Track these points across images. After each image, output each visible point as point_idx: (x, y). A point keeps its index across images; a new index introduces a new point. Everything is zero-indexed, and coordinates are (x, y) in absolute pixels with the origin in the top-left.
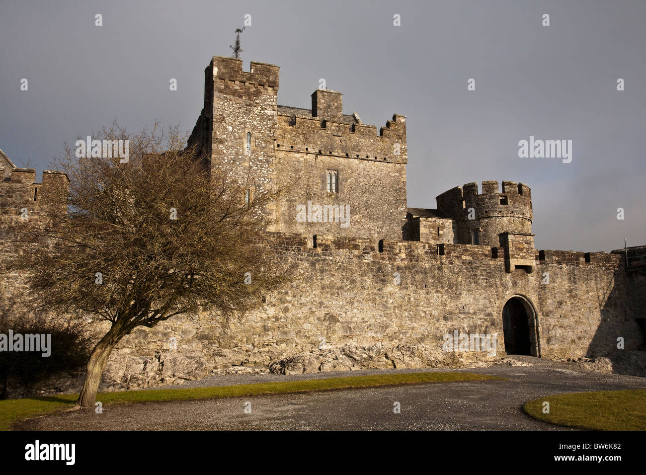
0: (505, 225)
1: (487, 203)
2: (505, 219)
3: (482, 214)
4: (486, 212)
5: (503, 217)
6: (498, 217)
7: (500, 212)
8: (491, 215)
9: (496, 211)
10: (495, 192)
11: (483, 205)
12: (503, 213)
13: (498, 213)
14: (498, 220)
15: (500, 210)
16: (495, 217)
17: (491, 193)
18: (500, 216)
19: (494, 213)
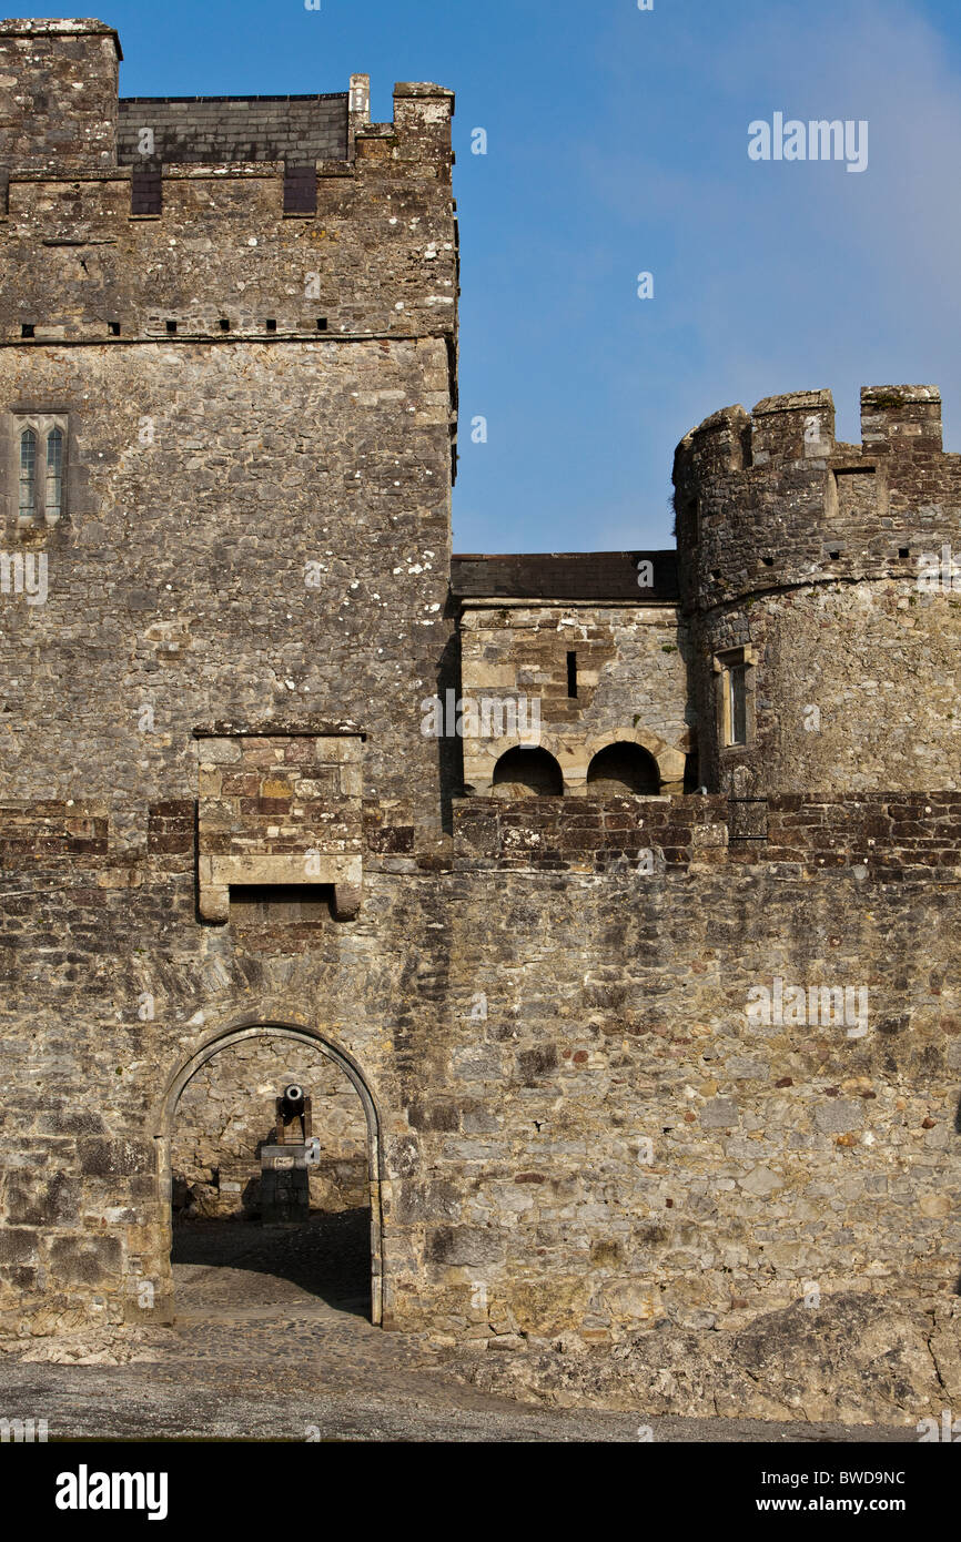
0: (860, 625)
1: (770, 513)
2: (863, 592)
3: (751, 575)
4: (769, 562)
5: (853, 582)
6: (825, 583)
7: (835, 556)
8: (788, 576)
9: (813, 553)
10: (807, 455)
11: (754, 528)
12: (849, 563)
13: (824, 567)
14: (824, 599)
15: (833, 546)
16: (807, 584)
17: (789, 458)
18: (836, 580)
19: (805, 566)
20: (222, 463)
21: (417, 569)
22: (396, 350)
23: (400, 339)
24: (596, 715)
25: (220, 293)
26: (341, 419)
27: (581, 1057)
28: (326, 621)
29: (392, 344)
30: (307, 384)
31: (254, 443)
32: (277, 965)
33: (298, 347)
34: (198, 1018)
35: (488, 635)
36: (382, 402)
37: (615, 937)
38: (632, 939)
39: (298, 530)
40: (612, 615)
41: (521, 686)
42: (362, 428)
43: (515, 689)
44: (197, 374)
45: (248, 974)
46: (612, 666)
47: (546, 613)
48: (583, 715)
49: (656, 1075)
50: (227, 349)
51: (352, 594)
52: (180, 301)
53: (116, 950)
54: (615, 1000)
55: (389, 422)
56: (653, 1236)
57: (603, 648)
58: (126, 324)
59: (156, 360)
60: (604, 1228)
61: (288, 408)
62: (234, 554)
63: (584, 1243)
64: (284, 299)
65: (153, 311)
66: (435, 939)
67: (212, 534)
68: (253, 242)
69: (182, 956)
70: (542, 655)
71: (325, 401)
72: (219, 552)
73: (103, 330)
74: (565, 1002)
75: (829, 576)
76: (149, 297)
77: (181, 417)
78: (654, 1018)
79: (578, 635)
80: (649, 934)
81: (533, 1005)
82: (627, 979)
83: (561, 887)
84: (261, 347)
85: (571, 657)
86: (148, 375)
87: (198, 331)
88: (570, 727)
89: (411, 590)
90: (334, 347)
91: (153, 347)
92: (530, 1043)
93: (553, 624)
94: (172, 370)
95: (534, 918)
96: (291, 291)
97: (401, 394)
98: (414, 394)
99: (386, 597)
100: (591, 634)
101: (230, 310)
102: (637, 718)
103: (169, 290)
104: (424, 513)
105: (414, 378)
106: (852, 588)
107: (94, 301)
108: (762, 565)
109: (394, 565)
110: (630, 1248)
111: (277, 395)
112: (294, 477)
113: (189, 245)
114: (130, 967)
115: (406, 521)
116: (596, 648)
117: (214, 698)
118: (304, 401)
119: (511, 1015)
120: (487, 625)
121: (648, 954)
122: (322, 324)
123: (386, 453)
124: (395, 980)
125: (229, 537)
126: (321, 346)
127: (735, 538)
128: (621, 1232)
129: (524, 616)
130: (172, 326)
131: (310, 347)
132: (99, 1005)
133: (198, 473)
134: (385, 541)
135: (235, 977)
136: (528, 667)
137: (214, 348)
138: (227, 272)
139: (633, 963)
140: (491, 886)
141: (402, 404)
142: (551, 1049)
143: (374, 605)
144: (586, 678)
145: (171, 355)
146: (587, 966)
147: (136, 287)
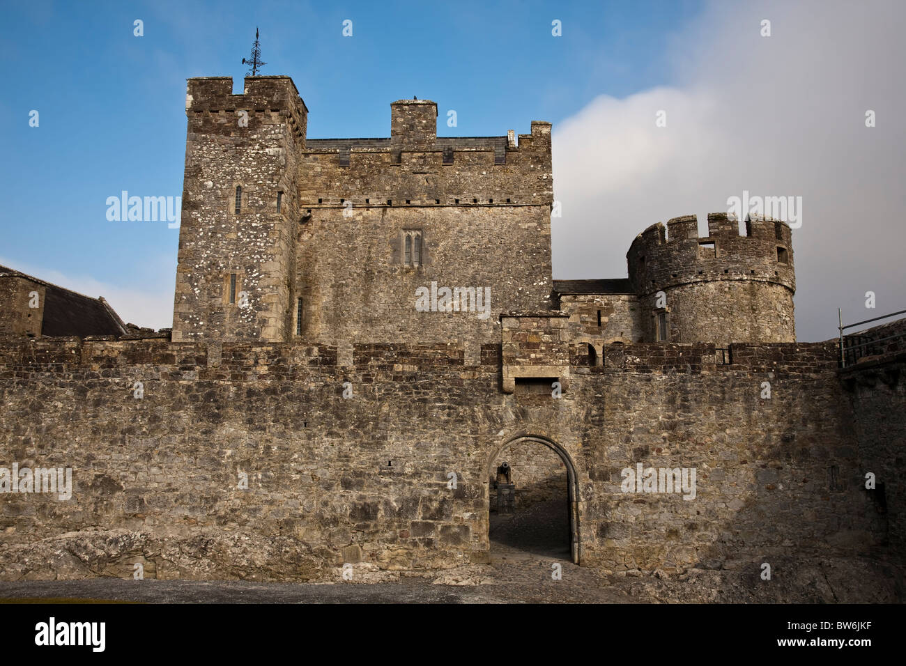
0: (710, 297)
1: (675, 258)
2: (711, 286)
3: (668, 281)
4: (675, 276)
5: (707, 282)
6: (697, 283)
7: (700, 273)
8: (683, 281)
9: (692, 272)
10: (689, 237)
11: (669, 264)
12: (706, 275)
13: (697, 277)
14: (696, 288)
15: (700, 269)
16: (690, 283)
17: (682, 239)
18: (701, 281)
19: (689, 276)
20: (474, 247)
21: (542, 283)
22: (534, 209)
23: (535, 206)
24: (608, 332)
25: (473, 190)
26: (515, 233)
27: (659, 450)
28: (511, 301)
29: (532, 207)
30: (503, 221)
31: (486, 240)
32: (534, 411)
33: (500, 208)
34: (502, 433)
35: (570, 304)
36: (529, 227)
37: (671, 401)
38: (679, 402)
39: (500, 270)
40: (613, 297)
41: (581, 322)
42: (522, 236)
43: (579, 323)
44: (465, 217)
45: (522, 415)
46: (613, 315)
47: (590, 297)
48: (603, 332)
49: (690, 458)
50: (476, 209)
51: (519, 292)
52: (460, 193)
53: (468, 405)
54: (672, 427)
55: (531, 234)
56: (692, 527)
57: (610, 309)
58: (442, 200)
59: (452, 212)
60: (671, 523)
61: (497, 229)
62: (479, 278)
63: (663, 529)
64: (495, 192)
65: (451, 196)
66: (599, 401)
67: (471, 271)
68: (484, 173)
69: (494, 407)
70: (589, 311)
71: (509, 226)
72: (474, 277)
73: (434, 202)
74: (652, 427)
75: (699, 280)
76: (449, 191)
77: (460, 231)
78: (689, 435)
79: (601, 304)
80: (686, 400)
81: (638, 429)
82: (677, 418)
83: (649, 380)
84: (488, 208)
85: (599, 312)
86: (449, 218)
87: (466, 203)
88: (599, 336)
89: (540, 290)
90: (512, 208)
91: (451, 208)
92: (638, 444)
93: (592, 301)
94: (458, 216)
95: (638, 393)
96: (497, 190)
97: (536, 224)
98: (540, 224)
99: (531, 293)
100: (606, 304)
101: (477, 196)
102: (622, 333)
103: (456, 189)
104: (544, 264)
105: (539, 219)
106: (707, 284)
107: (430, 193)
108: (672, 277)
109: (534, 282)
110: (683, 532)
111: (493, 225)
112: (499, 252)
113: (463, 174)
114: (474, 411)
115: (537, 267)
116: (608, 309)
117: (472, 327)
118: (502, 226)
119: (630, 433)
120: (570, 301)
121: (686, 408)
122: (508, 200)
123: (530, 244)
124: (582, 418)
125: (477, 272)
126: (508, 208)
127: (661, 268)
128: (678, 525)
129: (582, 298)
130: (457, 201)
131: (504, 208)
132: (461, 427)
133: (466, 251)
134: (530, 274)
135: (517, 416)
136: (583, 315)
137: (472, 209)
138: (475, 183)
139: (679, 412)
140: (620, 379)
141: (536, 228)
142: (647, 447)
143: (527, 295)
144: (604, 319)
145: (457, 211)
146: (661, 413)
147: (445, 188)
